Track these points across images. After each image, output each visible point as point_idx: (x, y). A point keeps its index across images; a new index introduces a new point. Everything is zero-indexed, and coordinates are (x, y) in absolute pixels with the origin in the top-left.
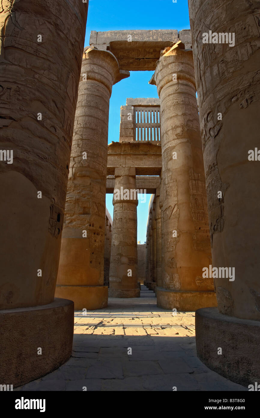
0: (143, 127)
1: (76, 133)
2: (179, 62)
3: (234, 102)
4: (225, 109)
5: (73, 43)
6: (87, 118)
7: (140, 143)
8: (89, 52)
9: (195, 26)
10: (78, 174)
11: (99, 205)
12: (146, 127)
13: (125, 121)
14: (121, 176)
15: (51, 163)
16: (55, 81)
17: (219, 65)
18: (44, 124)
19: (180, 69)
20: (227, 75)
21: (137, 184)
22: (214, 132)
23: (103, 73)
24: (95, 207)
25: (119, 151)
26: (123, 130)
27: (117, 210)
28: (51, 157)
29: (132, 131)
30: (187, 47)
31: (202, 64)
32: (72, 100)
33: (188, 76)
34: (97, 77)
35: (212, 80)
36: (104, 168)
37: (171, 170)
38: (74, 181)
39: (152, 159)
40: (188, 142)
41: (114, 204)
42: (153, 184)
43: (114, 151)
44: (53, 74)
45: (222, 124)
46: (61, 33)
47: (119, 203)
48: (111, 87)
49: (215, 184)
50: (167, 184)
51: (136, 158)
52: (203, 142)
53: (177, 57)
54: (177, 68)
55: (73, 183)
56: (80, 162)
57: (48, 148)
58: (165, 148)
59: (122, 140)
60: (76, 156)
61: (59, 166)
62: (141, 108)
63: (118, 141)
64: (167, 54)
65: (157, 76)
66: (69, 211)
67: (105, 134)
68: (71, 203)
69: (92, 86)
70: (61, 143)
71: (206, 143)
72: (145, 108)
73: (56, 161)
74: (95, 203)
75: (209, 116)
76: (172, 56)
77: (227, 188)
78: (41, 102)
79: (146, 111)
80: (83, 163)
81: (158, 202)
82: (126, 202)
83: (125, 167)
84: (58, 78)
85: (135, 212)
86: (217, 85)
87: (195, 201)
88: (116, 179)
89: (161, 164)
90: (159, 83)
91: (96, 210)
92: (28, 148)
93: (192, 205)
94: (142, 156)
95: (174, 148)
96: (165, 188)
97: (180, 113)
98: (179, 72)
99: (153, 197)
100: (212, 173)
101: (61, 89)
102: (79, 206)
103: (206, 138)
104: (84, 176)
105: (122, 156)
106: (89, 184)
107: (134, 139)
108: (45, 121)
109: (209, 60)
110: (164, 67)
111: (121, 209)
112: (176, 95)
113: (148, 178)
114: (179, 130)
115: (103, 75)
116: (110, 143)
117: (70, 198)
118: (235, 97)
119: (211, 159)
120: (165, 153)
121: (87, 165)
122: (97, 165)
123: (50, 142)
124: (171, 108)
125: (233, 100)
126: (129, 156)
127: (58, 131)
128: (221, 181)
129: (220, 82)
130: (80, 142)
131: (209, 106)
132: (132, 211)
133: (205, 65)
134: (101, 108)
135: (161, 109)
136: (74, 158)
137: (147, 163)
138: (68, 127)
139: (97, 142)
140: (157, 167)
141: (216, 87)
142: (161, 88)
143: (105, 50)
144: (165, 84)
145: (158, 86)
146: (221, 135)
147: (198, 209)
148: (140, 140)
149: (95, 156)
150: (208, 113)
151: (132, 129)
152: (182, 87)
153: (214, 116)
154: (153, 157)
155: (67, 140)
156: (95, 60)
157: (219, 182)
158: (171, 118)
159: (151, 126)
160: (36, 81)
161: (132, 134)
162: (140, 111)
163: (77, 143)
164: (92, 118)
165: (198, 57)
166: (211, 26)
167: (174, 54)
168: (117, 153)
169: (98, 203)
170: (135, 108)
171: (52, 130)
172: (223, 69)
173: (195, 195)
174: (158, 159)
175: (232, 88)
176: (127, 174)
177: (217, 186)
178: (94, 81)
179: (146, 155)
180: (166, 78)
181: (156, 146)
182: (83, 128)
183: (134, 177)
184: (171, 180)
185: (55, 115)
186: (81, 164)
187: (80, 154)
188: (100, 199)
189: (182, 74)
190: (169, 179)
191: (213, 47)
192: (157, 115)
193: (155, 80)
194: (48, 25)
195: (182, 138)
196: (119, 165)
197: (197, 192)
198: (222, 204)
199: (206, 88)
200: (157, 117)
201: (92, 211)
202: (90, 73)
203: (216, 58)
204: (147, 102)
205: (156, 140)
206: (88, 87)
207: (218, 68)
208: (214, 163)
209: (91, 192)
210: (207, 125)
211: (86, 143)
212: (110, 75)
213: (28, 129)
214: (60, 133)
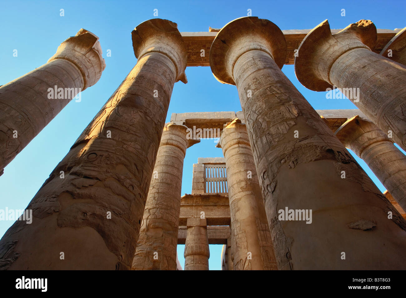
0: (212, 181)
1: (153, 187)
2: (238, 132)
3: (283, 164)
4: (277, 169)
5: (157, 123)
6: (164, 174)
7: (210, 195)
8: (169, 126)
9: (245, 111)
10: (151, 225)
11: (170, 259)
12: (215, 181)
13: (197, 176)
14: (193, 226)
15: (124, 219)
16: (139, 149)
17: (267, 136)
18: (124, 183)
19: (239, 137)
20: (274, 143)
21: (208, 235)
22: (271, 188)
23: (179, 140)
24: (166, 261)
25: (191, 202)
26: (195, 184)
27: (188, 263)
28: (125, 213)
29: (202, 185)
30: (243, 122)
31: (254, 136)
32: (151, 164)
33: (246, 141)
34: (174, 143)
35: (263, 147)
36: (176, 219)
37: (239, 220)
38: (147, 233)
39: (221, 210)
40: (252, 194)
41: (185, 257)
42: (224, 234)
43: (187, 203)
44: (138, 145)
45: (276, 181)
46: (148, 118)
47: (190, 255)
48: (185, 150)
49: (280, 239)
50: (236, 235)
51: (207, 209)
52: (263, 197)
53: (236, 129)
54: (237, 136)
55: (146, 234)
56: (154, 214)
57: (124, 204)
58: (232, 200)
59: (194, 192)
60: (151, 208)
61: (132, 221)
62: (210, 165)
63: (191, 194)
64: (228, 127)
65: (222, 142)
66: (138, 265)
67: (178, 188)
68: (141, 256)
69: (170, 150)
70: (136, 200)
71: (266, 198)
72: (213, 165)
73: (129, 216)
74: (166, 257)
75: (265, 175)
76: (232, 128)
77: (292, 243)
78: (125, 165)
79: (214, 168)
80: (157, 215)
81: (230, 254)
82: (198, 255)
83: (196, 218)
84: (141, 147)
85: (206, 266)
86: (268, 150)
87: (266, 253)
88: (188, 229)
89: (230, 215)
90: (224, 147)
91: (167, 264)
92: (106, 204)
93: (263, 259)
94: (212, 207)
95: (240, 200)
96: (234, 240)
97: (242, 170)
98: (239, 138)
99: (225, 248)
100: (275, 227)
101: (142, 155)
102: (149, 260)
103: (265, 194)
104: (157, 228)
105: (194, 207)
106: (161, 235)
107: (205, 192)
108: (125, 180)
109: (258, 133)
110: (227, 135)
111: (193, 262)
112: (238, 155)
113: (219, 228)
114: (243, 184)
115: (179, 142)
116: (183, 195)
117: (141, 250)
118: (283, 160)
119: (272, 213)
120: (233, 205)
121: (161, 216)
122: (170, 217)
123: (126, 199)
124: (235, 166)
125: (282, 162)
126: (200, 207)
127: (135, 189)
128: (285, 236)
129: (269, 149)
130: (156, 195)
131: (264, 167)
132: (204, 264)
133: (256, 136)
134: (176, 166)
135: (227, 166)
136: (149, 210)
137: (217, 214)
138: (144, 185)
139: (171, 195)
140: (226, 217)
141: (267, 152)
142: (226, 150)
143: (182, 125)
144: (228, 148)
145: (223, 149)
146: (277, 190)
147: (270, 262)
148: (210, 192)
149: (169, 209)
150: (263, 172)
151: (203, 183)
152: (242, 149)
153: (269, 175)
154: (222, 208)
155: (142, 197)
156: (173, 131)
157: (283, 236)
158: (235, 174)
159: (219, 180)
160: (124, 149)
161: (203, 187)
162: (209, 168)
163: (153, 196)
164: (168, 175)
165: (250, 130)
166: (257, 112)
167: (234, 126)
168: (190, 204)
169: (169, 257)
170: (205, 165)
171: (131, 188)
172: (270, 139)
173: (265, 246)
174: (227, 210)
175: (279, 153)
176: (199, 224)
177: (282, 240)
178: (172, 146)
179: (216, 206)
180: (229, 143)
181: (224, 197)
182: (160, 183)
183: (205, 228)
184: (240, 230)
185: (135, 175)
186: (155, 216)
187: (155, 207)
188: (171, 252)
189: (241, 140)
190: (238, 231)
191: (260, 125)
192: (224, 170)
193: (221, 144)
194: (140, 113)
195: (246, 191)
196: (190, 216)
197: (266, 243)
198: (291, 261)
199: (259, 152)
200: (224, 172)
201: (162, 266)
202: (169, 140)
203: (263, 132)
204: (215, 161)
205: (225, 192)
206: (167, 150)
207: (266, 138)
208: (275, 217)
209: (163, 244)
210: (264, 182)
211: (161, 196)
212: (185, 142)
213: (110, 188)
214: (137, 190)
